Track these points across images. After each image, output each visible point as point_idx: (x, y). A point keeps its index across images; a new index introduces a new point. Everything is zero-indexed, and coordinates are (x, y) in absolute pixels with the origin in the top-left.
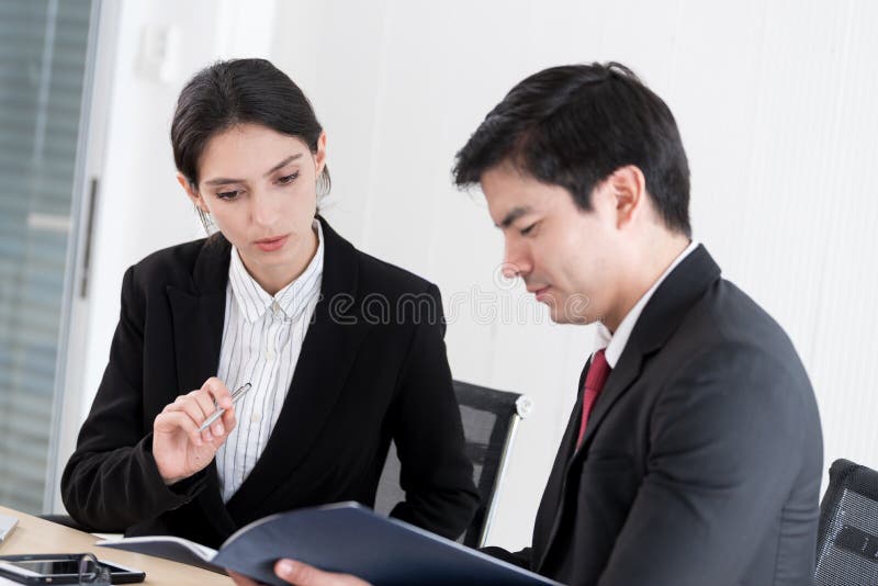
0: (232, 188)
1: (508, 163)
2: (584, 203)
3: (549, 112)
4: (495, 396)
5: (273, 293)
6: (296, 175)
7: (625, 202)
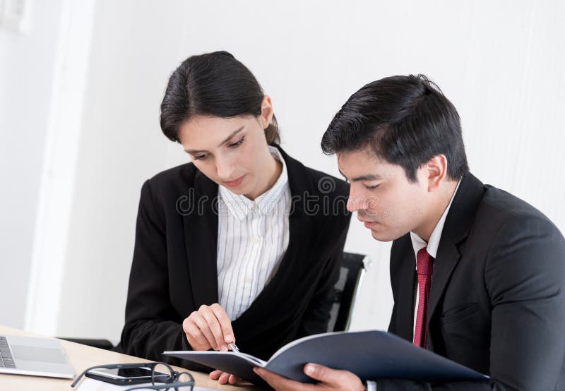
0: (202, 154)
1: (369, 148)
2: (412, 176)
3: (398, 120)
4: (351, 256)
5: (252, 199)
6: (242, 140)
7: (434, 175)
